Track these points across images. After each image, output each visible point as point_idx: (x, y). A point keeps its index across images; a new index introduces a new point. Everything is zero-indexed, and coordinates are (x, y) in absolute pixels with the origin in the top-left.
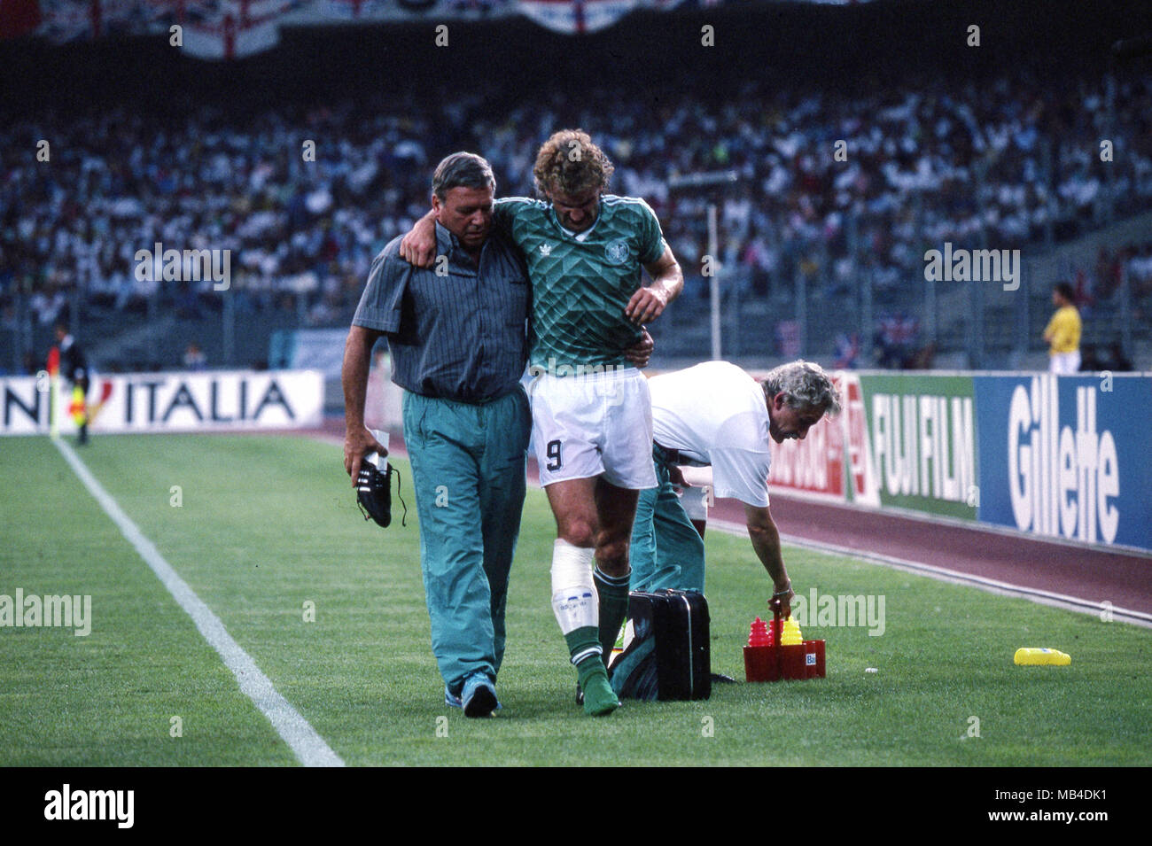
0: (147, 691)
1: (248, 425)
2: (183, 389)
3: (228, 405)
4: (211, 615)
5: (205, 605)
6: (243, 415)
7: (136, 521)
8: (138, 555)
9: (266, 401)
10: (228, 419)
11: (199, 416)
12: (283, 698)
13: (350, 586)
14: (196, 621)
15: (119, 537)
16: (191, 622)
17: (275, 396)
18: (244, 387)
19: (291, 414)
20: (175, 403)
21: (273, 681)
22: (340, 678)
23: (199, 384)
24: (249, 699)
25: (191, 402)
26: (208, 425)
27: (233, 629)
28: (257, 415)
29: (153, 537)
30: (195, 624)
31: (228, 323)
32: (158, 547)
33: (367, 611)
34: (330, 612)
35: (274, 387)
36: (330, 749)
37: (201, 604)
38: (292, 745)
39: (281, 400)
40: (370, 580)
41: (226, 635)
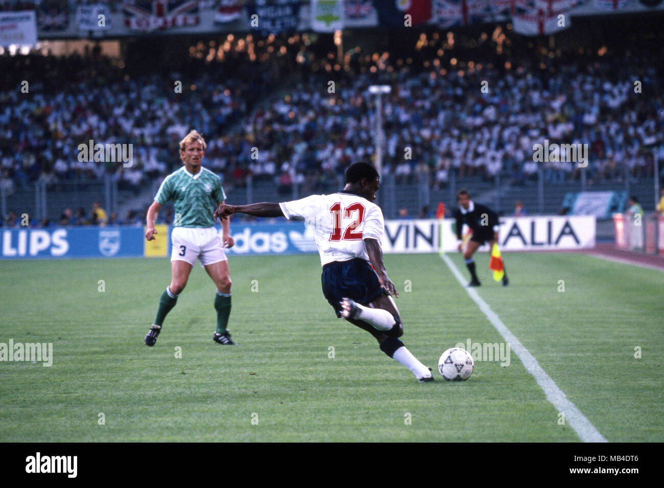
0: (494, 399)
1: (553, 247)
2: (515, 226)
3: (541, 236)
4: (530, 356)
5: (527, 350)
6: (549, 242)
7: (487, 302)
8: (489, 322)
9: (563, 233)
10: (541, 244)
11: (525, 242)
12: (572, 404)
13: (611, 341)
14: (522, 359)
15: (478, 311)
16: (519, 360)
17: (567, 230)
18: (550, 225)
19: (577, 241)
20: (511, 234)
21: (566, 394)
22: (605, 393)
23: (524, 223)
24: (552, 404)
25: (519, 234)
26: (529, 247)
27: (543, 364)
28: (557, 242)
29: (498, 311)
30: (521, 361)
31: (541, 189)
32: (500, 318)
33: (621, 354)
34: (599, 355)
35: (567, 225)
36: (599, 433)
37: (524, 350)
38: (577, 431)
39: (572, 233)
40: (622, 337)
41: (539, 367)
